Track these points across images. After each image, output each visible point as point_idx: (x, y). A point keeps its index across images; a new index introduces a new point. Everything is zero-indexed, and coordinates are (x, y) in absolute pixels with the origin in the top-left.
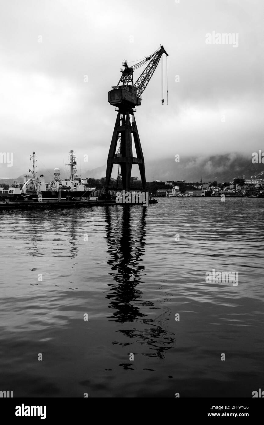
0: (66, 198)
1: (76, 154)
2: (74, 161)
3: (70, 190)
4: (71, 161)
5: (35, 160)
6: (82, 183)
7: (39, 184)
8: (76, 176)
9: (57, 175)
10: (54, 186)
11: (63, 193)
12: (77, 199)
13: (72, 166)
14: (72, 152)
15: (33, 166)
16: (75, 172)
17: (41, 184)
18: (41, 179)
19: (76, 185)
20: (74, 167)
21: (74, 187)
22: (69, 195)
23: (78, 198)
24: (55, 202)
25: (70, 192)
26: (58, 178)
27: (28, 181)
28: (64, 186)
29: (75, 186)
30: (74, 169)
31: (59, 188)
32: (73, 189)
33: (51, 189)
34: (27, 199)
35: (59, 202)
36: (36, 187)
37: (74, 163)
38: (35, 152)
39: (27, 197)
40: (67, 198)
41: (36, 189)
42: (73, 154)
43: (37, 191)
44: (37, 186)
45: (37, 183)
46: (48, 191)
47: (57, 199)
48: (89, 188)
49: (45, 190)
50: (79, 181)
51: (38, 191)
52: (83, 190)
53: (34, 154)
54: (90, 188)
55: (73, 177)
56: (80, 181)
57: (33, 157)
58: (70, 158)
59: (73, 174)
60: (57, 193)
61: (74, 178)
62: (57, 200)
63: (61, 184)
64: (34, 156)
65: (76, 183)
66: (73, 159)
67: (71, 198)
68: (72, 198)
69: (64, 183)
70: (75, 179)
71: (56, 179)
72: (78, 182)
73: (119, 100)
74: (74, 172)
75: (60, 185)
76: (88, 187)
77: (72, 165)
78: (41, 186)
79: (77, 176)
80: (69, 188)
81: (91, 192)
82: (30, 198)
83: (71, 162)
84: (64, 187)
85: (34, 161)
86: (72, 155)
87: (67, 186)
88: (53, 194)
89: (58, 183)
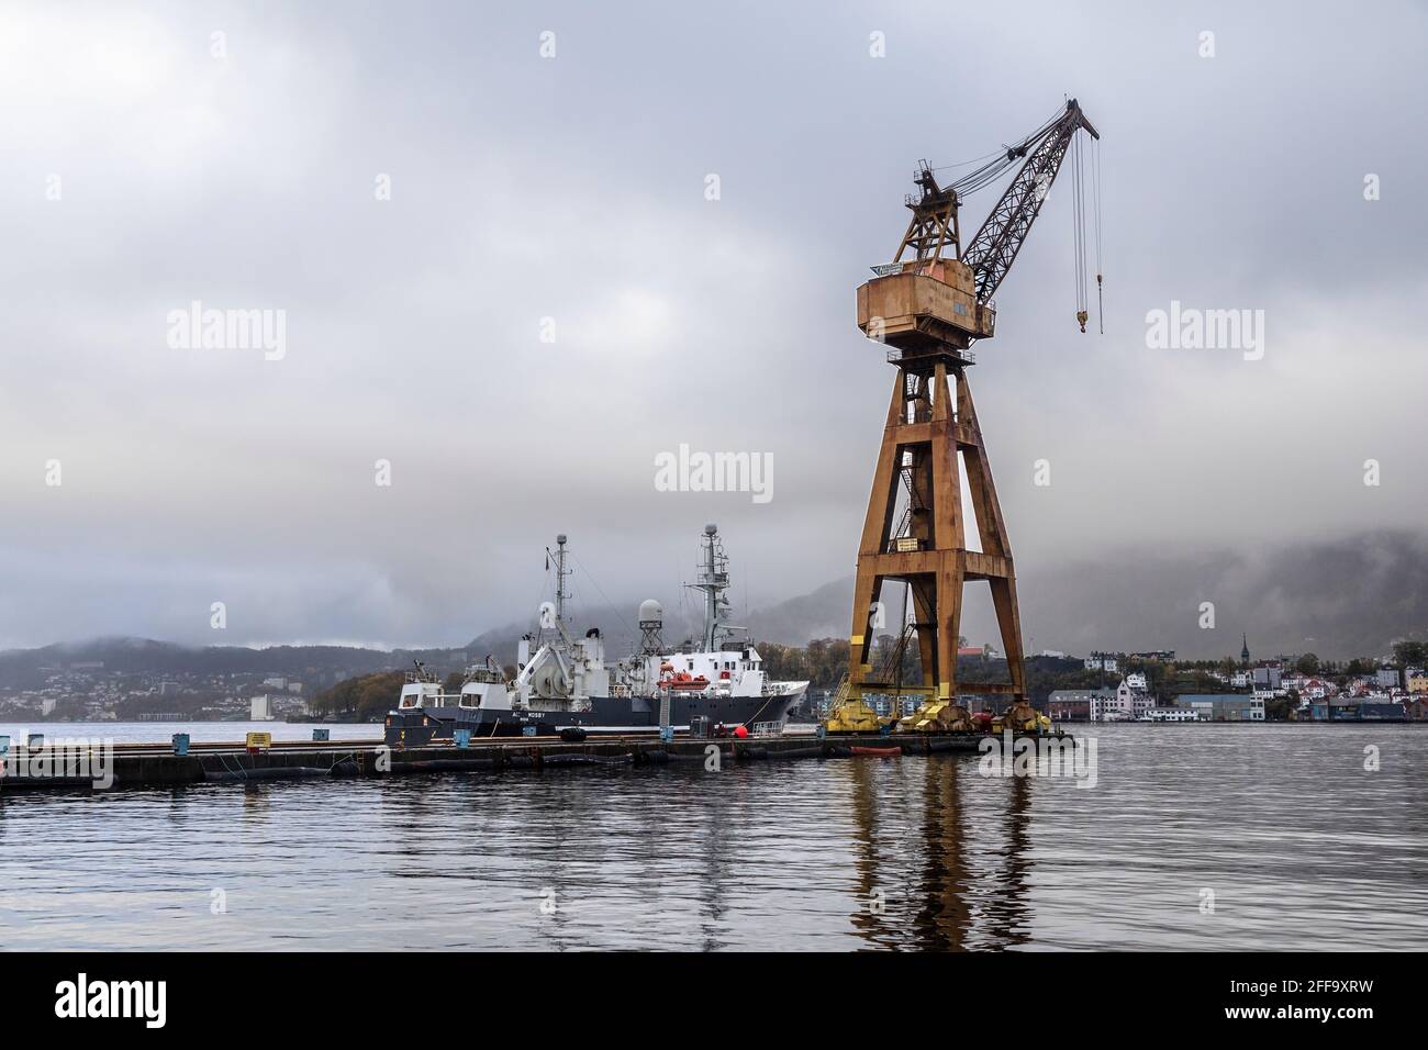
0: (688, 728)
1: (727, 543)
2: (718, 570)
3: (704, 692)
4: (706, 570)
5: (566, 569)
6: (754, 663)
7: (580, 669)
8: (725, 632)
9: (651, 629)
10: (640, 674)
11: (676, 702)
12: (734, 729)
13: (713, 589)
14: (711, 532)
15: (559, 593)
16: (725, 616)
17: (590, 665)
18: (591, 647)
19: (730, 671)
20: (719, 596)
21: (722, 678)
22: (704, 714)
23: (740, 726)
24: (652, 742)
25: (704, 697)
26: (657, 642)
27: (539, 653)
28: (680, 677)
29: (726, 675)
30: (721, 605)
31: (659, 684)
32: (717, 689)
33: (629, 689)
34: (534, 729)
35: (668, 741)
36: (568, 681)
37: (720, 580)
38: (565, 538)
39: (532, 723)
40: (695, 727)
41: (569, 687)
42: (715, 543)
43: (571, 697)
44: (572, 676)
45: (573, 662)
46: (616, 696)
47: (657, 728)
48: (781, 684)
49: (603, 693)
50: (740, 655)
51: (577, 696)
52: (757, 693)
53: (561, 543)
54: (784, 683)
55: (716, 635)
56: (746, 656)
57: (557, 558)
58: (702, 557)
59: (715, 626)
60: (653, 704)
61: (718, 643)
62: (658, 732)
63: (670, 669)
64: (561, 552)
65: (727, 664)
66: (717, 561)
67: (710, 726)
68: (717, 727)
69: (678, 662)
70: (723, 648)
71: (647, 645)
72: (735, 656)
73: (904, 320)
74: (719, 615)
75: (664, 670)
76: (777, 679)
77: (713, 587)
78: (589, 677)
79: (732, 635)
80: (701, 682)
81: (790, 698)
82: (544, 727)
83: (706, 575)
84: (681, 681)
85: (561, 574)
86: (711, 546)
87: (694, 674)
88: (637, 707)
89: (655, 661)
